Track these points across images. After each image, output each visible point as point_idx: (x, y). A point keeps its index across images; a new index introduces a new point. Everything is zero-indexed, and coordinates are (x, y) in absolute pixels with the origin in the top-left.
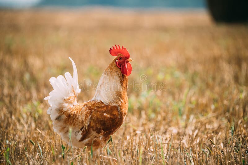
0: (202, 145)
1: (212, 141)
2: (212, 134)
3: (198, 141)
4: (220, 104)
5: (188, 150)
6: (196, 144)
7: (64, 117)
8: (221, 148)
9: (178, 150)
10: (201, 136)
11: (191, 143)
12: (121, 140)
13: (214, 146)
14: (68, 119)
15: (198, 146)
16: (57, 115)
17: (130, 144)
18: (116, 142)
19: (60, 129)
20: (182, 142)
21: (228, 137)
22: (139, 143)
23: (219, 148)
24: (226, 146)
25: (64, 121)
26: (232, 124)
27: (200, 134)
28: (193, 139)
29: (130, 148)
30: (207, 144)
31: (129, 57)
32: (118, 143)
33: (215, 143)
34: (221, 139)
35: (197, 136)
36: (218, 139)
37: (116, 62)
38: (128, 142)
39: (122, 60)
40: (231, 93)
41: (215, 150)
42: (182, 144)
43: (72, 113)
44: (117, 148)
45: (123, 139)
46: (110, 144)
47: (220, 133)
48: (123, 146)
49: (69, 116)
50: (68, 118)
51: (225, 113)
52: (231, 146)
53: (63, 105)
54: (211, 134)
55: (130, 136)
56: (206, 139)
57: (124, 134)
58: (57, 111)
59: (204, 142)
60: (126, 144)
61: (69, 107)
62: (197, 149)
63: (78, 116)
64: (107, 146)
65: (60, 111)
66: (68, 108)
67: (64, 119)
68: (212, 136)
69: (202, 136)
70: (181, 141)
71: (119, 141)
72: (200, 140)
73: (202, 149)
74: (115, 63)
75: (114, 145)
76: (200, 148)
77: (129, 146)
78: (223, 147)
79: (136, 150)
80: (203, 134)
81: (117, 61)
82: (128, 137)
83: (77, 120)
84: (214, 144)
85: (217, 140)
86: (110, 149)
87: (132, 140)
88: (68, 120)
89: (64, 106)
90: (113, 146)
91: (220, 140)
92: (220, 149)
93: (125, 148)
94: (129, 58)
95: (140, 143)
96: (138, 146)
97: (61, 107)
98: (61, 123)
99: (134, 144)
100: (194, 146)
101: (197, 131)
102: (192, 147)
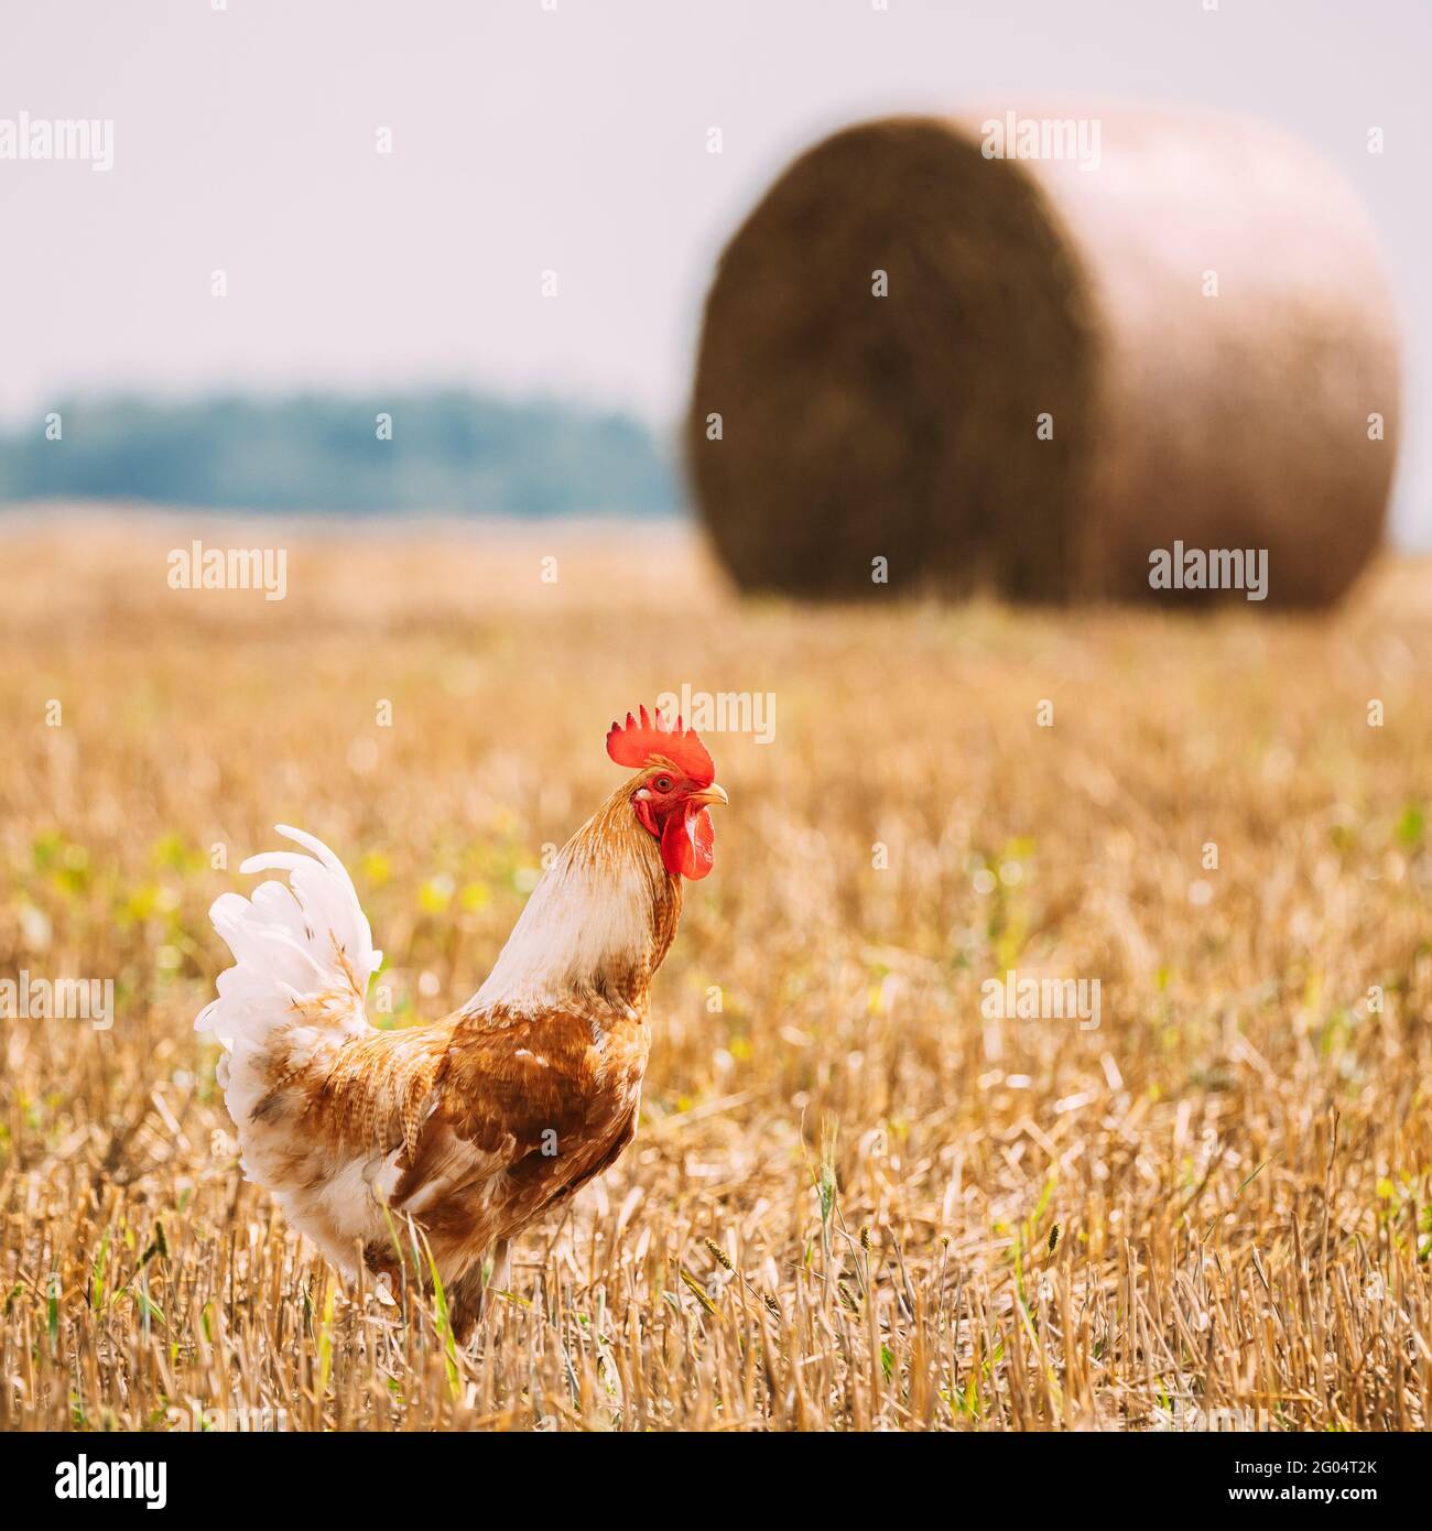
0: (661, 1270)
1: (716, 1247)
2: (720, 1211)
3: (641, 1251)
4: (762, 1043)
5: (586, 1299)
6: (629, 1264)
7: (297, 1097)
8: (767, 1288)
9: (531, 1299)
10: (661, 1223)
11: (606, 1260)
12: (214, 1248)
13: (729, 1274)
14: (321, 1108)
15: (640, 1276)
16: (259, 1090)
17: (269, 1270)
18: (190, 1257)
19: (279, 1165)
20: (552, 1253)
21: (804, 1223)
22: (313, 1265)
23: (754, 1287)
24: (793, 1277)
25: (295, 1120)
26: (825, 1155)
27: (651, 1208)
28: (616, 1242)
29: (266, 1289)
30: (694, 1267)
31: (707, 780)
32: (202, 1263)
33: (733, 1259)
34: (766, 1236)
35: (636, 1219)
36: (748, 1236)
37: (639, 803)
38: (254, 1259)
39: (672, 796)
40: (819, 985)
41: (736, 1299)
42: (555, 1269)
43: (340, 1074)
44: (190, 1292)
45: (229, 1245)
46: (153, 1273)
47: (762, 1206)
48: (228, 1280)
49: (323, 1093)
50: (318, 1102)
51: (787, 1095)
52: (819, 1277)
53: (289, 1035)
54: (712, 1209)
55: (268, 1223)
56: (685, 1236)
57: (232, 1212)
58: (258, 1068)
59: (675, 1252)
60: (242, 1267)
61: (320, 1045)
62: (637, 1296)
63: (371, 1091)
64: (135, 1281)
65: (277, 1068)
66: (315, 1050)
67: (296, 1108)
68: (718, 1219)
69: (664, 1219)
70: (548, 1250)
71: (205, 1252)
72: (654, 1243)
73: (666, 1293)
74: (630, 807)
75: (179, 1275)
76: (650, 1288)
77: (261, 1282)
78: (775, 1280)
79: (302, 1302)
80: (668, 1209)
81: (643, 794)
82: (256, 1232)
83: (371, 1111)
84: (727, 1266)
85: (746, 1244)
86: (154, 1296)
87: (280, 1246)
88: (319, 1115)
89: (293, 1039)
90: (170, 1279)
91: (762, 1241)
92: (761, 1289)
93: (238, 1289)
94: (708, 785)
95: (323, 1264)
96: (312, 1277)
97: (278, 1044)
98: (283, 1137)
99: (288, 1268)
100: (618, 1279)
101: (635, 1196)
102: (606, 1282)
